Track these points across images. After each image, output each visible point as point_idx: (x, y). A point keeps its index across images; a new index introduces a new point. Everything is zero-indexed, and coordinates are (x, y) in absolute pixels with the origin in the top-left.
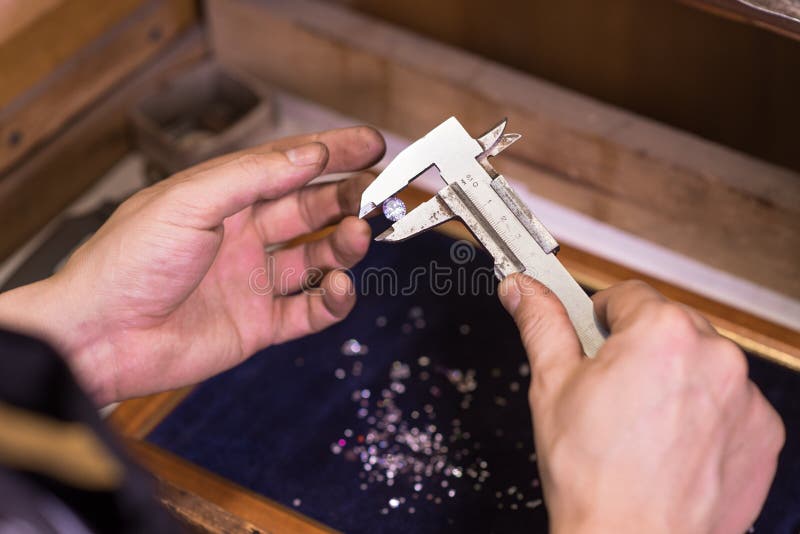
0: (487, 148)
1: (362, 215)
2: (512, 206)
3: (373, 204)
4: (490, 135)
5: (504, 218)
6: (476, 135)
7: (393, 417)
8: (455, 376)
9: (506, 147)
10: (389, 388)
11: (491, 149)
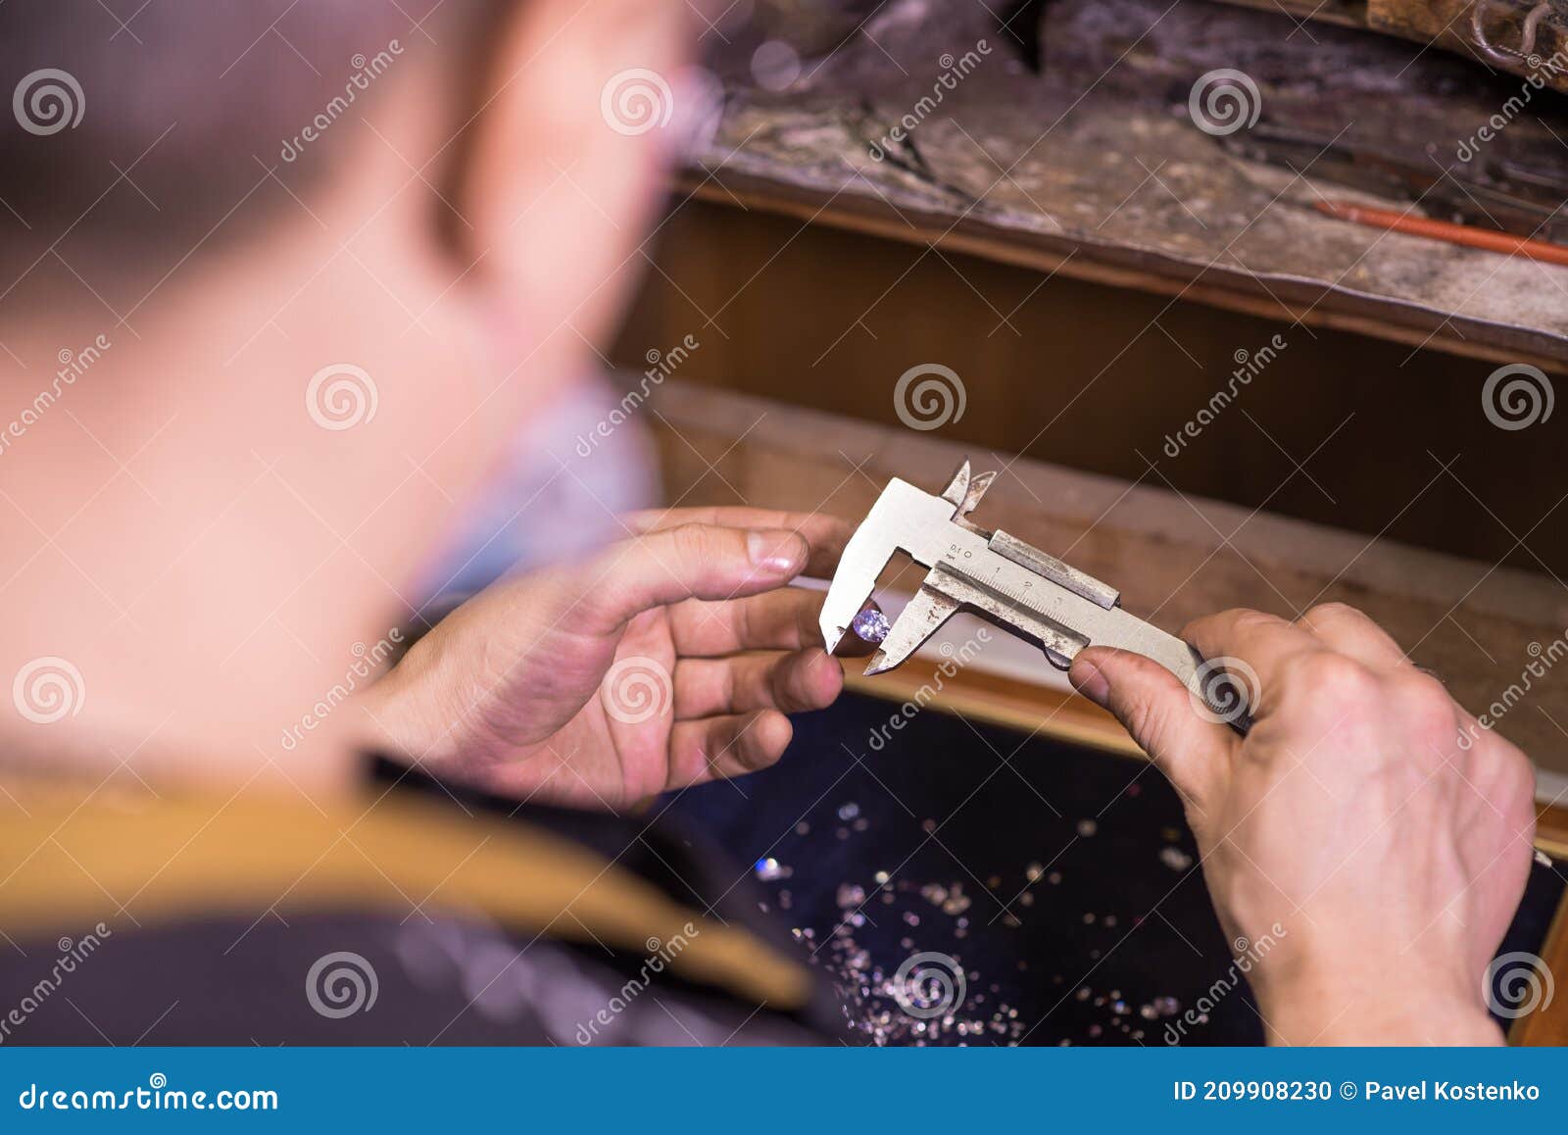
0: (959, 503)
1: (830, 648)
2: (1032, 566)
3: (841, 628)
4: (955, 484)
5: (1028, 584)
6: (937, 488)
7: (859, 961)
8: (938, 895)
9: (982, 493)
10: (840, 921)
11: (963, 503)
